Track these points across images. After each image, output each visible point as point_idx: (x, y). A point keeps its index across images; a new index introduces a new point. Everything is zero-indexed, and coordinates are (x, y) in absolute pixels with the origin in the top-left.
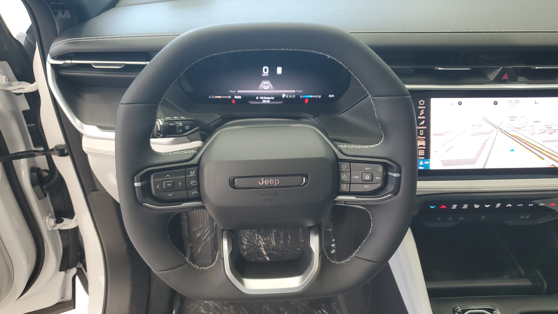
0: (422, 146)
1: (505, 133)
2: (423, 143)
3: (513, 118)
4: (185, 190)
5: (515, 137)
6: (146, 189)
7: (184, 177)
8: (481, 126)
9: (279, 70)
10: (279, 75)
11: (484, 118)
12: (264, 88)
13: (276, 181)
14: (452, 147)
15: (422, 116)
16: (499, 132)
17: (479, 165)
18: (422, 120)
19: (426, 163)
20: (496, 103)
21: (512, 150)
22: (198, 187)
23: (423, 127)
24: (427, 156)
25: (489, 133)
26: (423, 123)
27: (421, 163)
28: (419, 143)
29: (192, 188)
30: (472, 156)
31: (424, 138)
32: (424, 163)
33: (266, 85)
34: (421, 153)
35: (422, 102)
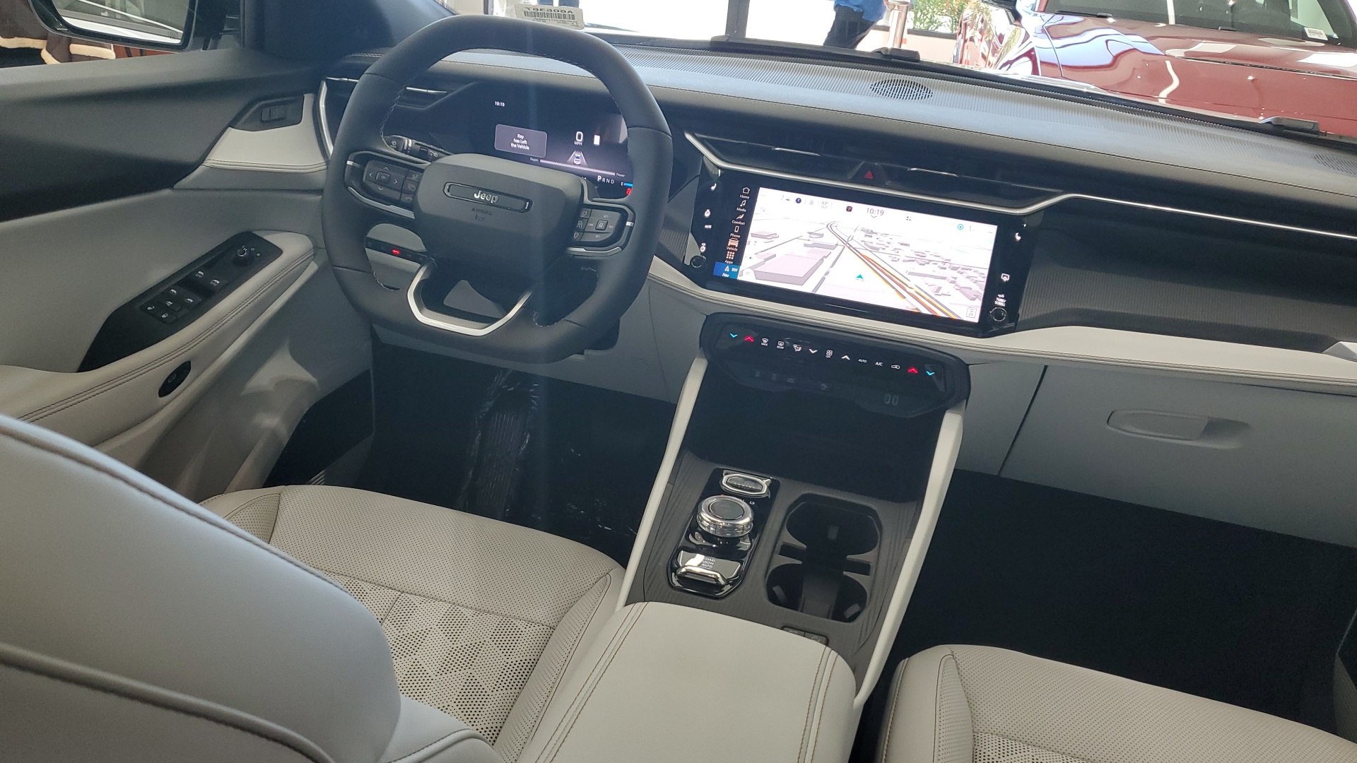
0: (734, 247)
1: (855, 251)
2: (736, 244)
3: (869, 233)
4: (398, 191)
5: (868, 259)
6: (357, 172)
7: (404, 177)
8: (822, 236)
9: (597, 140)
10: (596, 146)
11: (829, 226)
12: (575, 162)
13: (492, 199)
14: (775, 256)
15: (742, 208)
16: (846, 249)
17: (807, 288)
18: (741, 213)
19: (734, 270)
20: (849, 209)
21: (860, 277)
22: (414, 194)
23: (740, 223)
24: (738, 261)
25: (833, 247)
26: (741, 217)
27: (727, 269)
28: (731, 243)
29: (409, 193)
30: (801, 273)
31: (739, 237)
32: (730, 269)
33: (578, 158)
34: (730, 255)
35: (746, 191)
